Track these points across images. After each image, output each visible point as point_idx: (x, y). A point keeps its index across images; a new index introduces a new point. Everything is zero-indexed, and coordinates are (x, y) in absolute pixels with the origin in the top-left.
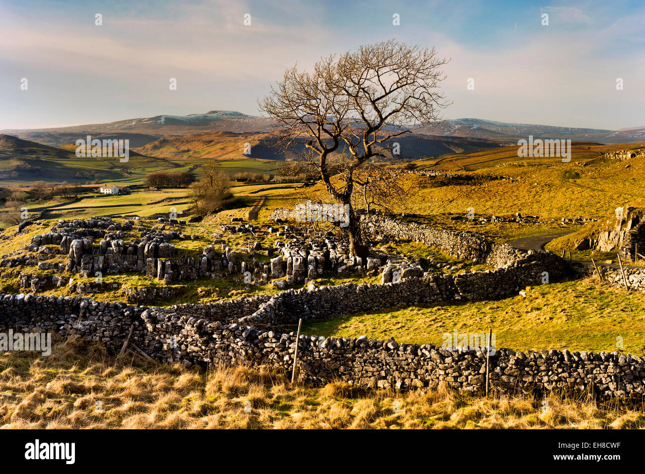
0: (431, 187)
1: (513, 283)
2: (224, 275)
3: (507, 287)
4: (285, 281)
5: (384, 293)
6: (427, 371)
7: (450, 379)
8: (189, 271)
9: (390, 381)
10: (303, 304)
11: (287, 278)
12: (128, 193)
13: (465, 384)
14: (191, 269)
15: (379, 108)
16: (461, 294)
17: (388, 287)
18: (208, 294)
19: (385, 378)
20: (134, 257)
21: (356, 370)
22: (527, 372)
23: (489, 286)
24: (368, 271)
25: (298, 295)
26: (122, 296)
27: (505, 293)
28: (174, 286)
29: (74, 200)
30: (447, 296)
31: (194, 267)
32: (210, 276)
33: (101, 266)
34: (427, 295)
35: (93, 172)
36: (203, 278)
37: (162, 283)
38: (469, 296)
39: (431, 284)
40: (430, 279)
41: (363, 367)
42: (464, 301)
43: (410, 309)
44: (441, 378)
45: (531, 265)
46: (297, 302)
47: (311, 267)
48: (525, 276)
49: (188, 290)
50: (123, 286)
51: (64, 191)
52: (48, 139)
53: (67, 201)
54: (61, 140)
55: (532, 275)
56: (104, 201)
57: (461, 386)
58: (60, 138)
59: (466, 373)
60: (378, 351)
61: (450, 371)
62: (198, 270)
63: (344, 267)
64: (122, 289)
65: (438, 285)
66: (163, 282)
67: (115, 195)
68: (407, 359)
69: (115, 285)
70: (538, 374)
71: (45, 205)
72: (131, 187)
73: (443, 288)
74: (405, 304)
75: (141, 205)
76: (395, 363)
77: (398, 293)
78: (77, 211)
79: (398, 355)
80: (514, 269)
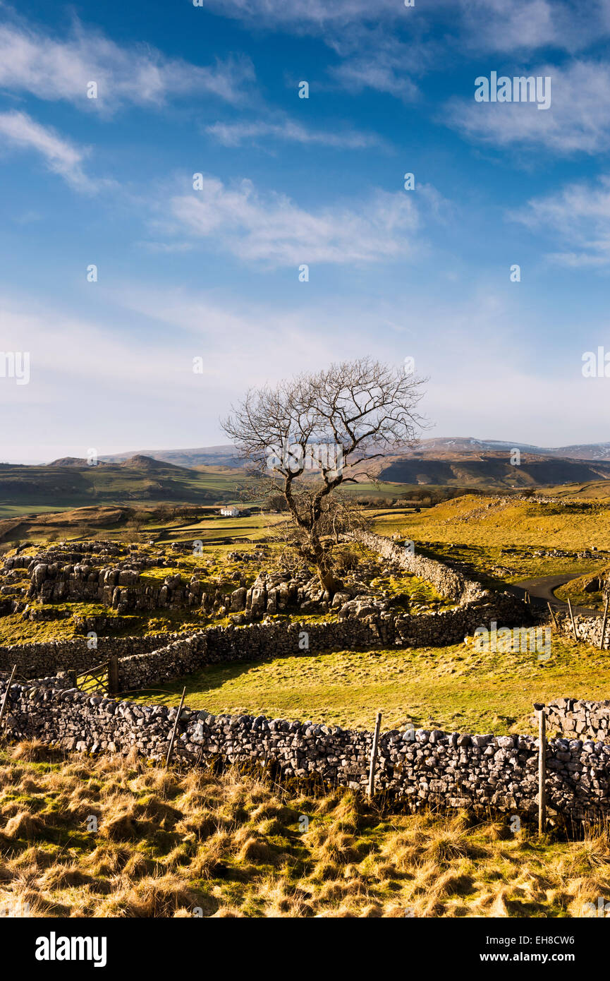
0: (540, 516)
1: (462, 628)
2: (183, 607)
3: (455, 632)
4: (242, 616)
5: (318, 634)
6: (122, 733)
7: (140, 744)
8: (146, 601)
9: (88, 743)
10: (229, 642)
11: (245, 612)
12: (248, 515)
13: (152, 751)
14: (148, 599)
15: (352, 430)
16: (402, 638)
17: (323, 627)
18: (158, 627)
19: (84, 739)
20: (95, 584)
21: (61, 727)
22: (213, 741)
23: (434, 630)
24: (331, 607)
25: (223, 632)
26: (71, 625)
27: (453, 639)
28: (125, 617)
29: (193, 521)
30: (388, 640)
31: (152, 597)
32: (169, 606)
33: (60, 592)
34: (366, 637)
35: (222, 493)
36: (159, 610)
37: (114, 612)
38: (412, 641)
39: (371, 626)
40: (369, 620)
41: (66, 724)
42: (405, 646)
43: (343, 652)
44: (132, 742)
45: (483, 608)
46: (223, 640)
47: (270, 601)
48: (476, 621)
49: (141, 621)
50: (74, 615)
51: (185, 513)
52: (182, 460)
53: (187, 522)
54: (194, 461)
55: (484, 620)
56: (222, 523)
57: (149, 754)
58: (193, 459)
59: (154, 738)
60: (82, 707)
61: (140, 735)
62: (157, 601)
63: (307, 603)
64: (72, 618)
65: (379, 628)
66: (116, 611)
67: (235, 517)
68: (105, 718)
69: (67, 614)
70: (223, 744)
71: (167, 526)
72: (252, 509)
73: (384, 630)
74: (340, 647)
75: (257, 528)
76: (94, 722)
77: (333, 634)
78: (195, 533)
79: (98, 713)
80: (464, 612)
